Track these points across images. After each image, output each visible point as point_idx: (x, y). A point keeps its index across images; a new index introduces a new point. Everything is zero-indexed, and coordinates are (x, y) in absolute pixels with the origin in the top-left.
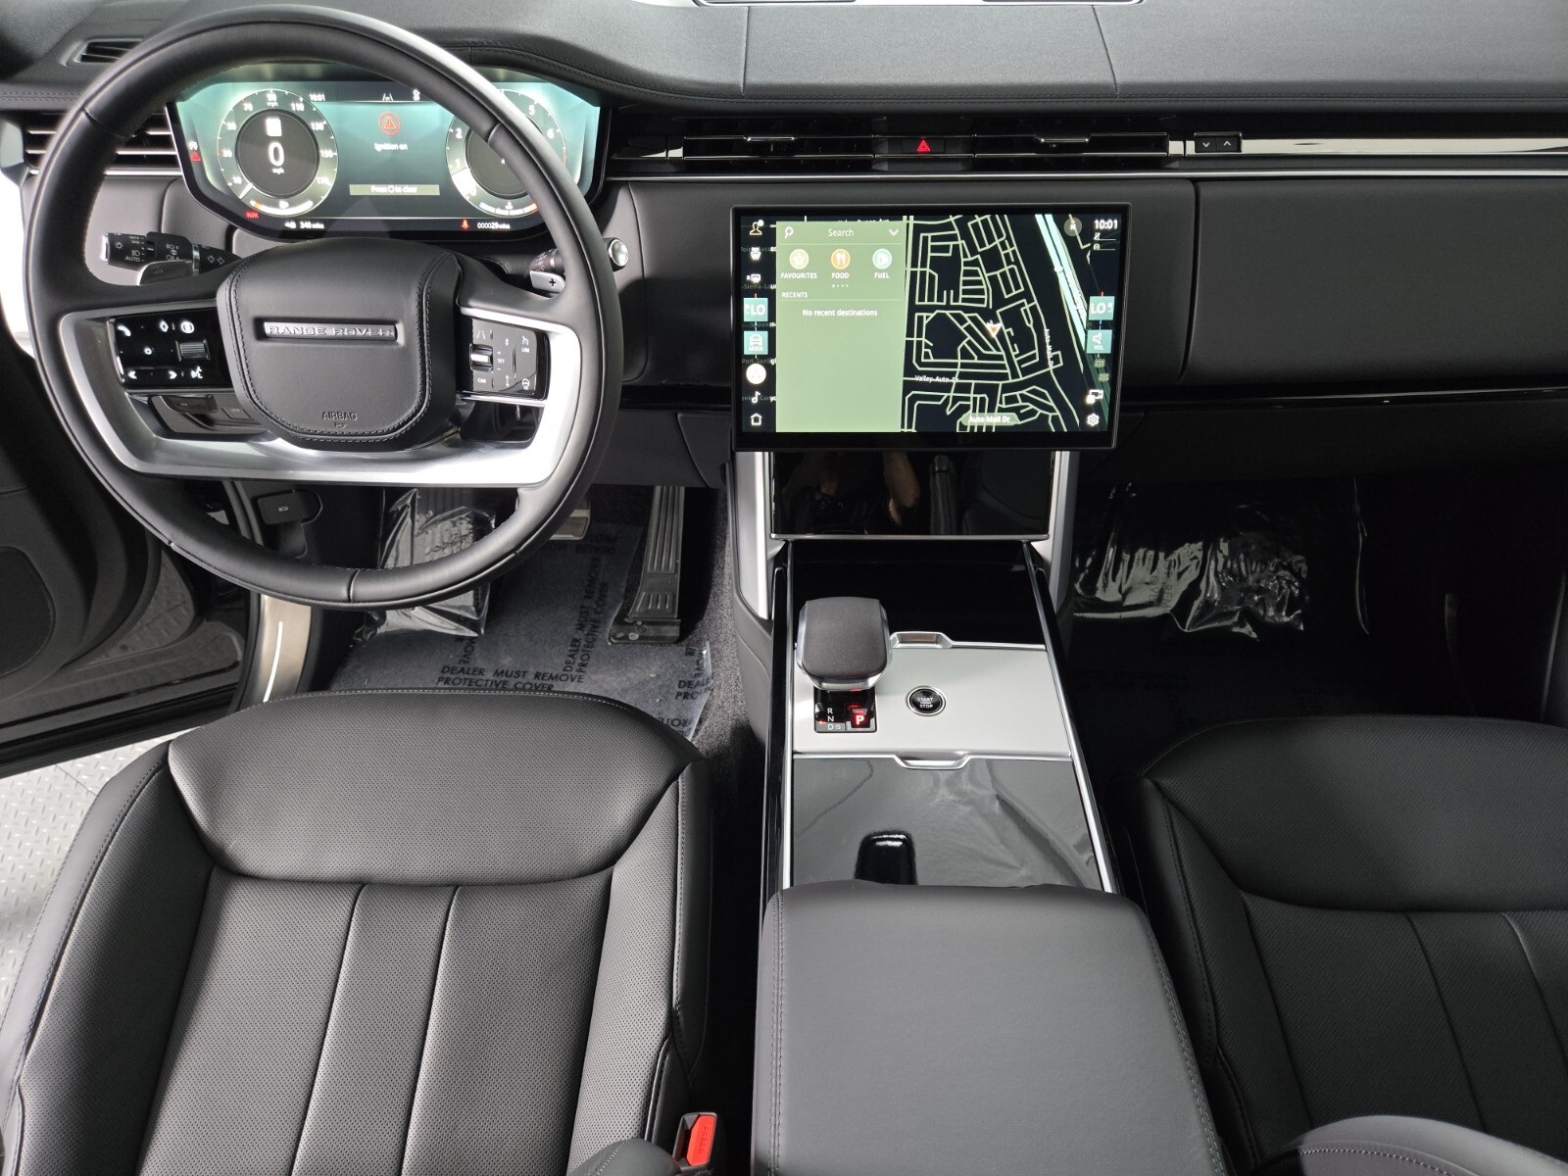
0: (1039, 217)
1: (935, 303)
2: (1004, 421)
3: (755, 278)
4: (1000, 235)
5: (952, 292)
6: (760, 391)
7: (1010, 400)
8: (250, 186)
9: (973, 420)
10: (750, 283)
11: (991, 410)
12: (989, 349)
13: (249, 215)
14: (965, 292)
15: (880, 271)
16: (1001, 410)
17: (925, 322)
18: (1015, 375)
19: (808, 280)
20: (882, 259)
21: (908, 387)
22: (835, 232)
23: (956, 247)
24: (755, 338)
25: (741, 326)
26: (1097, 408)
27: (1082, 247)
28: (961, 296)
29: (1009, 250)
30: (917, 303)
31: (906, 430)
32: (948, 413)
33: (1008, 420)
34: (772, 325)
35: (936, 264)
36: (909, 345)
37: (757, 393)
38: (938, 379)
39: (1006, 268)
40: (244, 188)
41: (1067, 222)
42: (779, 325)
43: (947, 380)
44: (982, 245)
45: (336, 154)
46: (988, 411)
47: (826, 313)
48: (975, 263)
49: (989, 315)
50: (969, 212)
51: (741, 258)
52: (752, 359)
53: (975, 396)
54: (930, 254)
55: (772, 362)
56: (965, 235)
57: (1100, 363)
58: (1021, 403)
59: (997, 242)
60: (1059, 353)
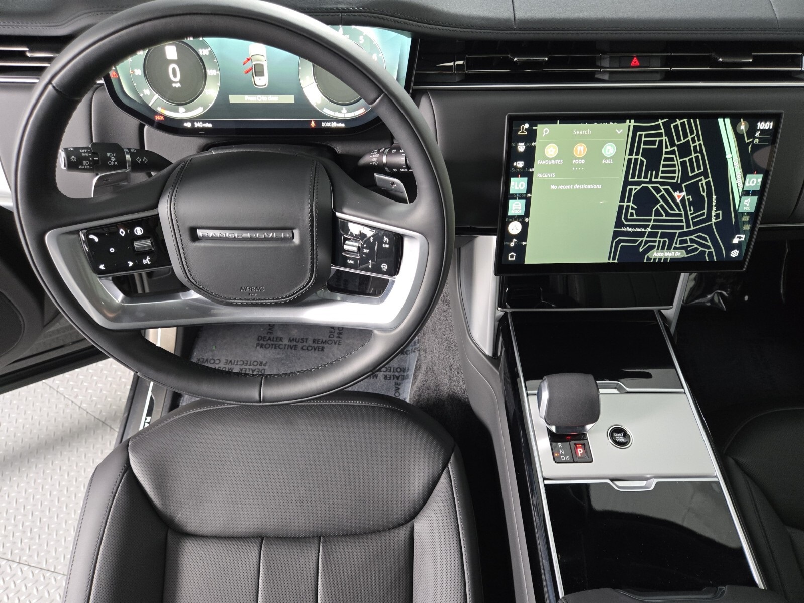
0: (720, 120)
1: (642, 179)
2: (676, 255)
3: (520, 164)
4: (692, 133)
5: (654, 172)
6: (515, 238)
7: (682, 242)
8: (157, 96)
9: (656, 254)
10: (516, 167)
11: (669, 248)
12: (674, 210)
13: (158, 118)
14: (663, 172)
15: (607, 158)
16: (675, 248)
17: (634, 192)
18: (688, 226)
19: (556, 165)
20: (609, 150)
21: (616, 234)
22: (578, 132)
23: (661, 141)
24: (516, 204)
25: (508, 196)
26: (738, 246)
27: (747, 141)
28: (660, 175)
29: (697, 143)
30: (630, 180)
31: (611, 261)
32: (640, 250)
33: (678, 254)
34: (529, 195)
35: (646, 153)
36: (621, 207)
37: (514, 240)
38: (637, 229)
39: (693, 156)
40: (152, 98)
41: (739, 123)
42: (533, 196)
43: (643, 230)
44: (679, 139)
45: (218, 73)
46: (667, 249)
47: (567, 187)
48: (673, 152)
49: (677, 187)
50: (673, 117)
51: (511, 150)
52: (513, 218)
53: (660, 239)
54: (642, 146)
55: (527, 220)
56: (668, 133)
57: (746, 218)
58: (689, 244)
59: (690, 137)
60: (720, 212)
